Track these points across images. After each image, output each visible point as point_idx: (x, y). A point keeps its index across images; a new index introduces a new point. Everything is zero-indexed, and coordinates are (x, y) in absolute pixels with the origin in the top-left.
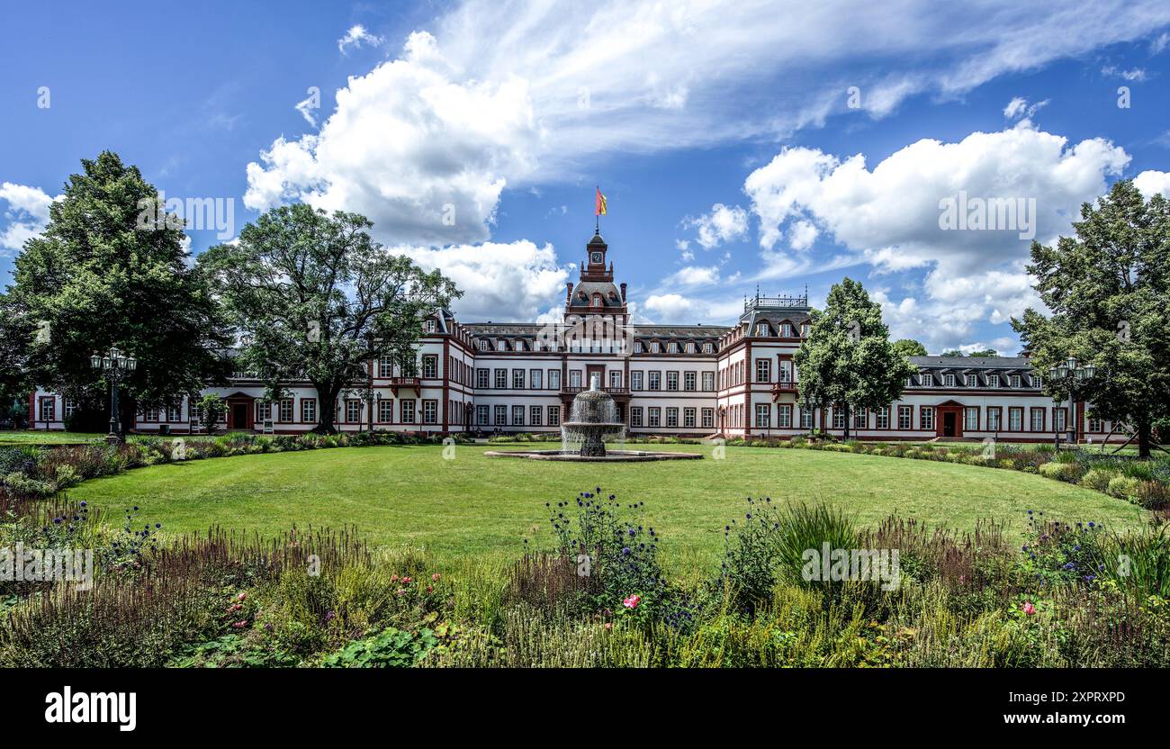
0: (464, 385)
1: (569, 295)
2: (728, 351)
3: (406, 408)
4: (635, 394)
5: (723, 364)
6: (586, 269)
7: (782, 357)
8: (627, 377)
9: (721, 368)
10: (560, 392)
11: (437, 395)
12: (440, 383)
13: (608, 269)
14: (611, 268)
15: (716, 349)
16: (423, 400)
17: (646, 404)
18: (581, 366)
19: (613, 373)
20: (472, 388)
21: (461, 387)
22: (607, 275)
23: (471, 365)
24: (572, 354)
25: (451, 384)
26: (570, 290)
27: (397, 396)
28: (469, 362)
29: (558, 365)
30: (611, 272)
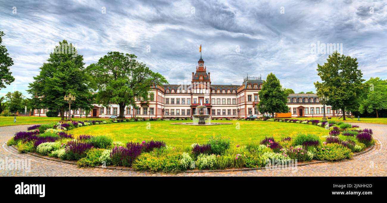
0: (162, 103)
1: (193, 76)
2: (239, 93)
3: (144, 110)
4: (213, 105)
5: (239, 96)
6: (198, 68)
7: (255, 94)
8: (210, 100)
9: (238, 98)
10: (191, 105)
11: (154, 106)
12: (155, 103)
13: (204, 68)
14: (205, 68)
15: (236, 92)
16: (150, 108)
17: (216, 108)
18: (197, 97)
19: (206, 99)
20: (164, 104)
21: (161, 104)
22: (204, 70)
23: (164, 97)
24: (194, 94)
25: (158, 103)
26: (193, 75)
27: (142, 107)
28: (163, 96)
29: (190, 97)
30: (205, 69)
